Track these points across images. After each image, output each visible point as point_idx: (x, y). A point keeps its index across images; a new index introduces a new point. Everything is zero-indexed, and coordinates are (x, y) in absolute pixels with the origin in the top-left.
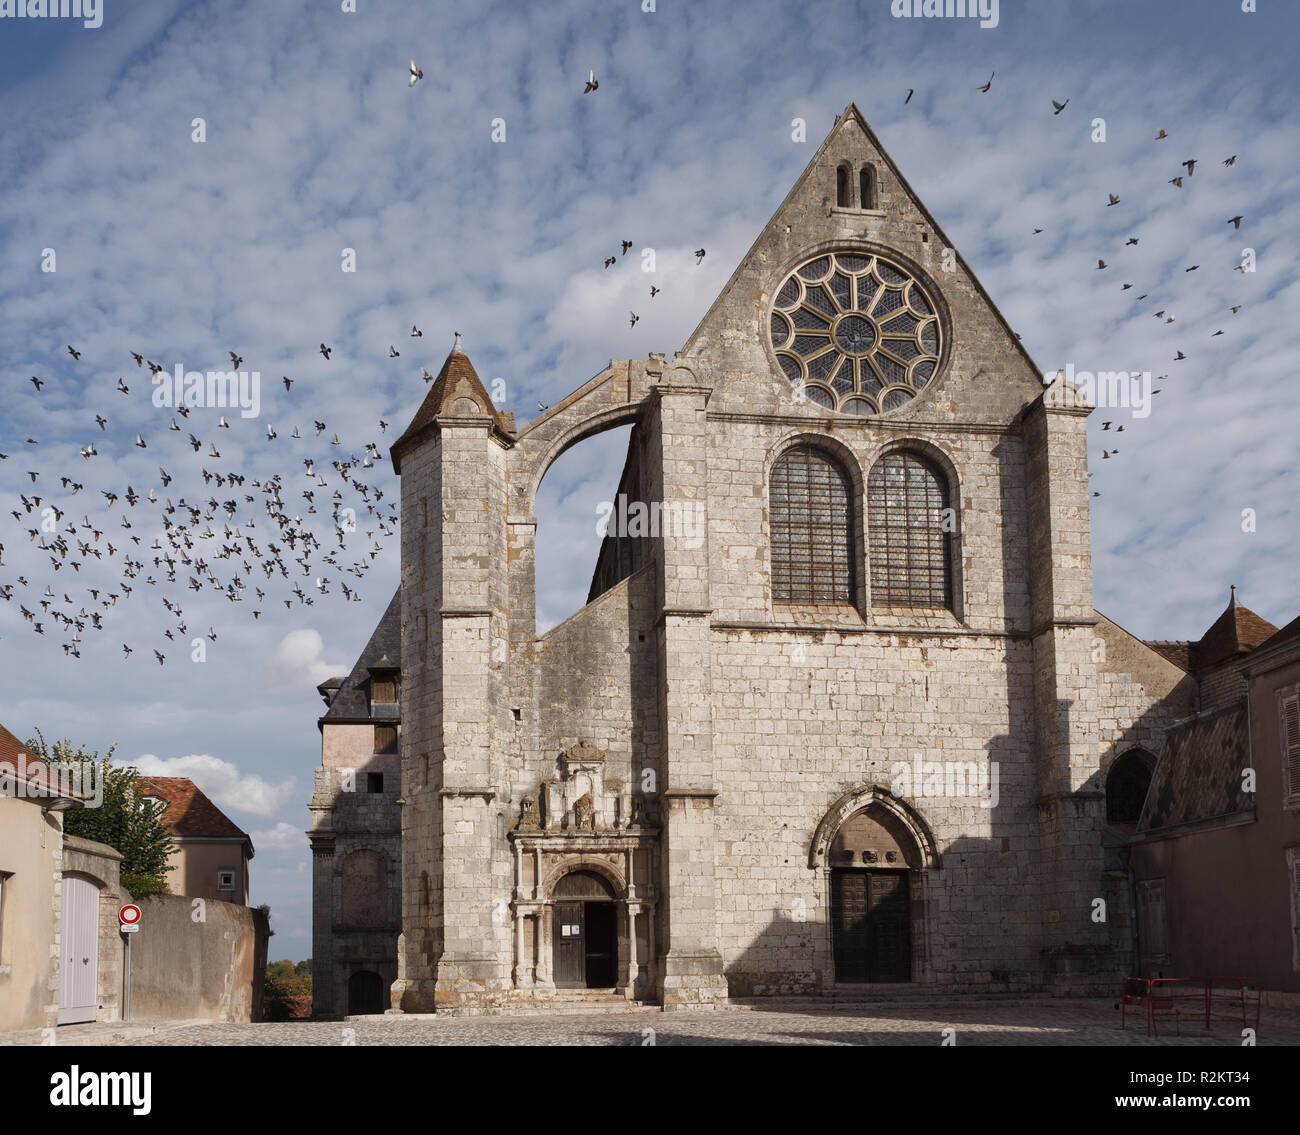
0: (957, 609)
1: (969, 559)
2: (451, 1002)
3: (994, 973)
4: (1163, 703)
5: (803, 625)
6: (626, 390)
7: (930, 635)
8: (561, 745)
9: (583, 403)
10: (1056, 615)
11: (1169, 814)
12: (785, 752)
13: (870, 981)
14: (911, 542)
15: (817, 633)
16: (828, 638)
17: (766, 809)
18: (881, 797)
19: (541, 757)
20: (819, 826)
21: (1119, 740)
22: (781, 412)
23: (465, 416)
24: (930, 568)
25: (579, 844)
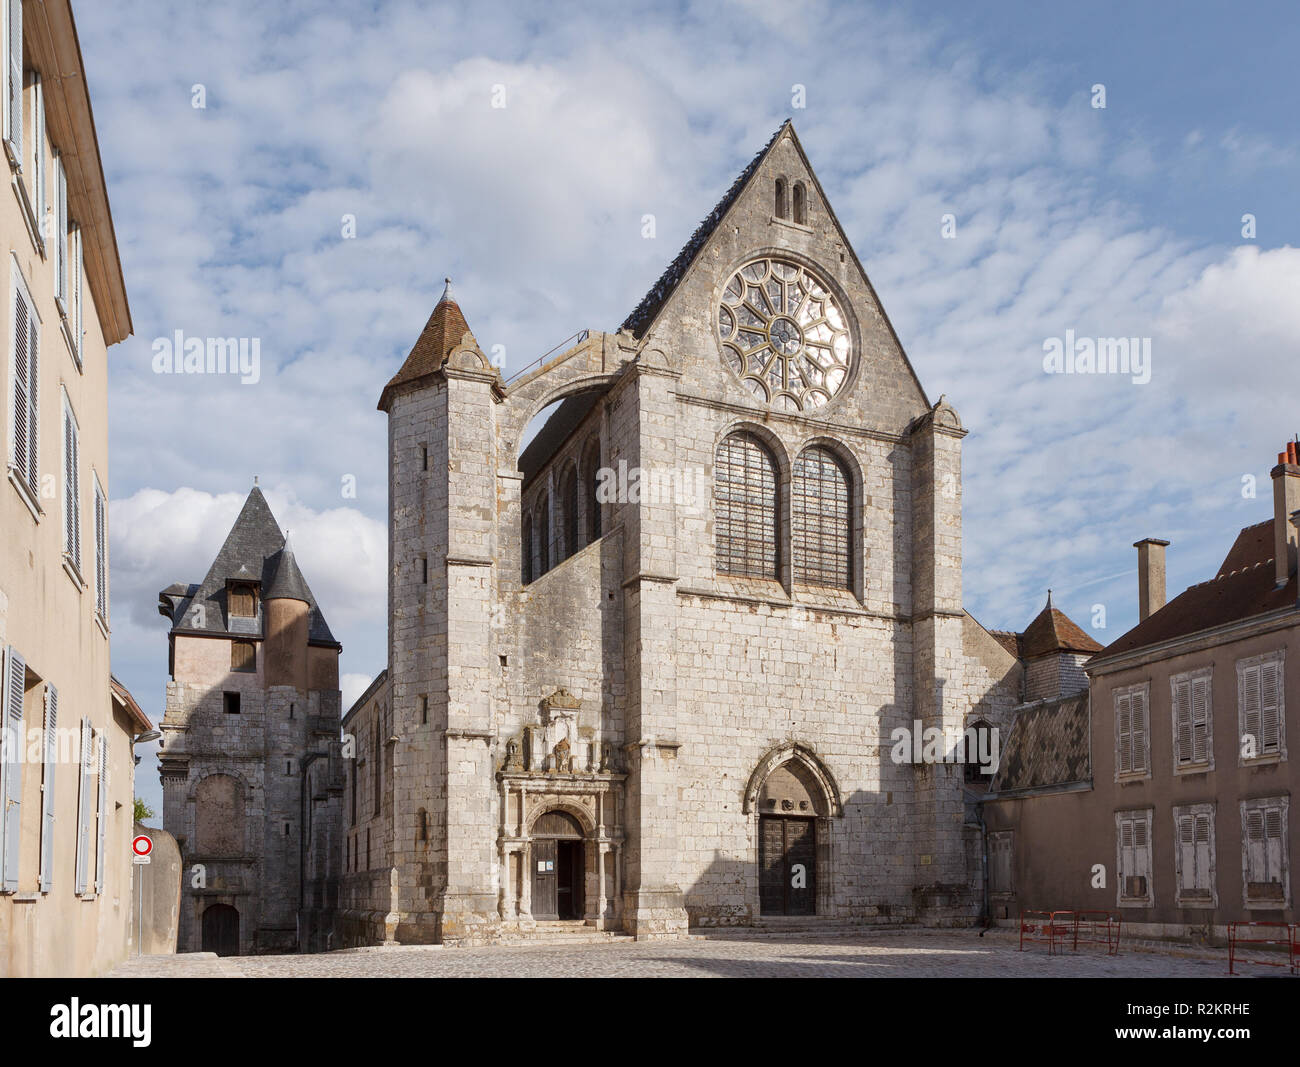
0: (858, 592)
1: (869, 549)
2: (457, 934)
3: (880, 908)
4: (1001, 684)
5: (743, 597)
6: (601, 360)
7: (839, 613)
8: (542, 692)
9: (563, 368)
10: (936, 606)
11: (1018, 779)
12: (726, 709)
13: (785, 914)
14: (824, 529)
15: (753, 604)
16: (763, 609)
17: (711, 759)
18: (799, 753)
19: (525, 703)
20: (752, 777)
21: (970, 713)
22: (728, 399)
23: (472, 370)
24: (837, 554)
25: (558, 786)
